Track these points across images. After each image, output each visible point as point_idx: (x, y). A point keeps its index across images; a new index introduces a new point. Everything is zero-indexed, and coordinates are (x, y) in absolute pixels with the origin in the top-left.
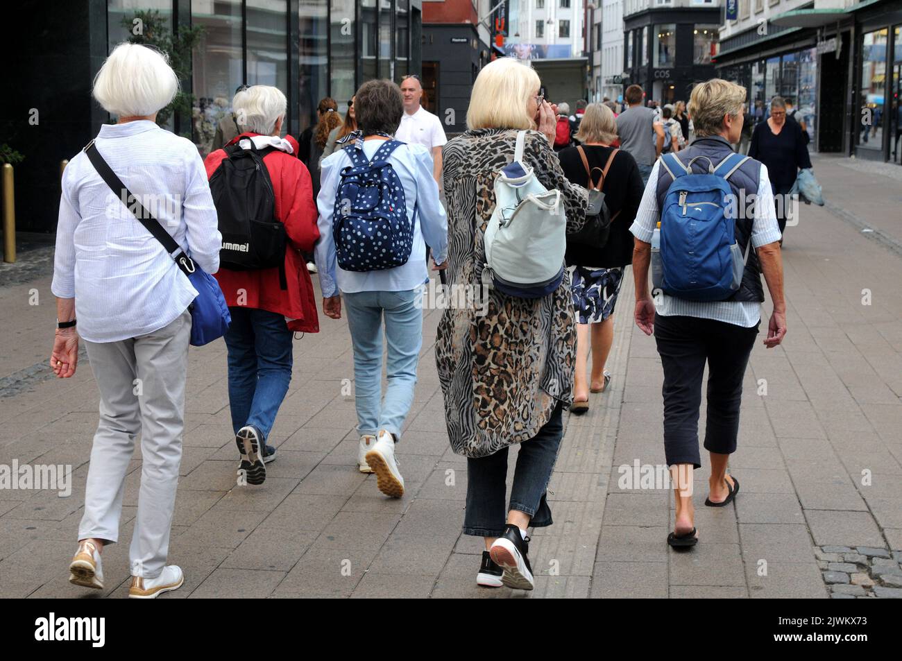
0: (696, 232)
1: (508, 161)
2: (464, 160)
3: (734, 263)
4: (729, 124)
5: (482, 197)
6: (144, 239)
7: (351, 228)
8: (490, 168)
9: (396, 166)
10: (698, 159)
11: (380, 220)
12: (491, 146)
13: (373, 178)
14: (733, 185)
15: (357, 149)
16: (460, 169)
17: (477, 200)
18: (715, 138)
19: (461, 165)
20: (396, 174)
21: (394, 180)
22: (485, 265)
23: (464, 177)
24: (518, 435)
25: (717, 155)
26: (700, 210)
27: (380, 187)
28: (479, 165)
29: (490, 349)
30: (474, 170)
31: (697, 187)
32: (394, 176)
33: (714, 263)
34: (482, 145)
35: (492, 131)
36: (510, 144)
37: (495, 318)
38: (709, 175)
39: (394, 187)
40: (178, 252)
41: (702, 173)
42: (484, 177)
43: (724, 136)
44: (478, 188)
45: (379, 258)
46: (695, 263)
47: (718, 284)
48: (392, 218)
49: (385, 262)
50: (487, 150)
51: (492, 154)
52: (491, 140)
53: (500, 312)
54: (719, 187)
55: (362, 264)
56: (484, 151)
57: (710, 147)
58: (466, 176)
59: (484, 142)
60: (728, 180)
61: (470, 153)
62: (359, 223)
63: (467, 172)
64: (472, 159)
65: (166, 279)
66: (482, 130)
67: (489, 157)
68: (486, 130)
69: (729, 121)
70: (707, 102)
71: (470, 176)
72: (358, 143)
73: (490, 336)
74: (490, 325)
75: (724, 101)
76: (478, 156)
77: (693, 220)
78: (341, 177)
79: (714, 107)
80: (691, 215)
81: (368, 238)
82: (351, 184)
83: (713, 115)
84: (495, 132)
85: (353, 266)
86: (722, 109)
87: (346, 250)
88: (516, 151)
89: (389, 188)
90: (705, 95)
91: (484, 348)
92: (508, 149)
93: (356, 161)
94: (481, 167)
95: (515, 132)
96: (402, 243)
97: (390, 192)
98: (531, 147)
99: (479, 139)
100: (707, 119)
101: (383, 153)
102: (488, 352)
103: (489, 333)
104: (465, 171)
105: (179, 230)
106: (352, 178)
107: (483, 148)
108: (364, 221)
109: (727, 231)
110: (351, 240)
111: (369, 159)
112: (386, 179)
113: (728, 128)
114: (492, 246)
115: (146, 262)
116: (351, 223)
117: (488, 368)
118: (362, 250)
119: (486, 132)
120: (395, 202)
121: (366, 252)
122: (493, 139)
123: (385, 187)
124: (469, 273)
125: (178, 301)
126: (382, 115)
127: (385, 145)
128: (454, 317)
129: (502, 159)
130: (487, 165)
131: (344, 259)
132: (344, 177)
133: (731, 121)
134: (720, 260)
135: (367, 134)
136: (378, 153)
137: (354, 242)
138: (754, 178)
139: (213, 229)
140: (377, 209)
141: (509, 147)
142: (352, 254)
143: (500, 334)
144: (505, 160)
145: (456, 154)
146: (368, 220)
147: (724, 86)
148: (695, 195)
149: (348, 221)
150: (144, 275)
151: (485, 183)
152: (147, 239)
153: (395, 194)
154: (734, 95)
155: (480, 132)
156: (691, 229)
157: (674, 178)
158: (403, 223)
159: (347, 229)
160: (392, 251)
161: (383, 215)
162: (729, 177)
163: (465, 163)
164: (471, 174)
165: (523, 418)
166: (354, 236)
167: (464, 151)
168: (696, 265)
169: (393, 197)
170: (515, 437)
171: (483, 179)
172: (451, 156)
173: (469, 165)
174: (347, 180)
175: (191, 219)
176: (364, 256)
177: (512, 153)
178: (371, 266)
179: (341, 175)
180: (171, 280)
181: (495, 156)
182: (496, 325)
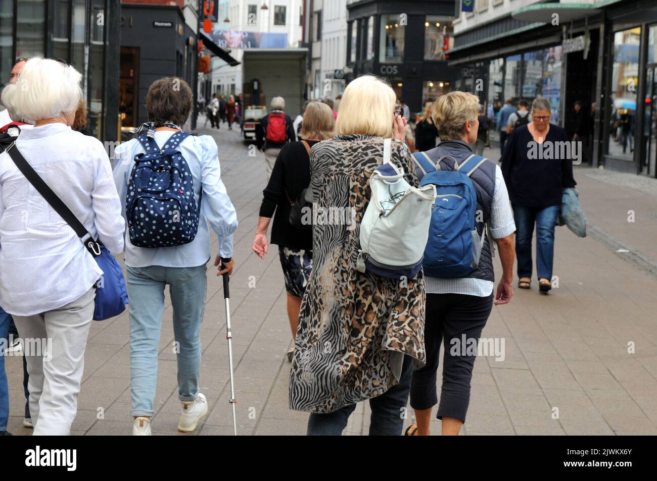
0: (444, 218)
1: (378, 163)
2: (337, 160)
3: (474, 245)
4: (469, 129)
5: (355, 192)
6: (58, 226)
7: (145, 207)
8: (362, 168)
9: (185, 154)
10: (445, 158)
11: (172, 200)
12: (362, 149)
13: (164, 164)
14: (474, 182)
15: (149, 138)
16: (333, 168)
17: (351, 195)
18: (459, 141)
19: (333, 164)
20: (185, 161)
21: (184, 166)
22: (359, 250)
23: (337, 174)
24: (376, 390)
25: (461, 155)
26: (447, 200)
27: (171, 172)
28: (352, 165)
29: (364, 325)
30: (347, 169)
31: (444, 182)
32: (184, 162)
33: (458, 245)
34: (354, 148)
35: (362, 137)
36: (379, 148)
37: (370, 298)
38: (454, 172)
39: (183, 172)
40: (86, 237)
41: (449, 170)
42: (357, 175)
43: (465, 140)
44: (352, 185)
45: (169, 234)
46: (443, 244)
47: (461, 263)
48: (182, 199)
49: (174, 239)
50: (359, 153)
51: (364, 156)
52: (362, 145)
53: (374, 292)
54: (463, 182)
55: (153, 240)
56: (356, 153)
57: (454, 149)
58: (339, 173)
59: (355, 146)
60: (470, 177)
61: (343, 154)
62: (152, 203)
63: (340, 170)
64: (344, 159)
65: (76, 260)
66: (352, 135)
67: (361, 159)
68: (356, 135)
69: (469, 127)
70: (451, 113)
71: (342, 174)
72: (150, 133)
73: (364, 314)
74: (365, 304)
75: (464, 111)
76: (351, 157)
77: (442, 209)
78: (134, 162)
79: (456, 117)
80: (439, 205)
81: (160, 216)
82: (145, 168)
83: (457, 124)
84: (365, 138)
85: (145, 242)
86: (463, 117)
87: (139, 227)
88: (384, 155)
89: (180, 173)
90: (449, 107)
91: (359, 323)
92: (377, 153)
93: (148, 148)
94: (354, 166)
95: (382, 139)
96: (190, 222)
97: (180, 177)
98: (397, 152)
99: (350, 143)
100: (452, 127)
101: (173, 143)
102: (362, 327)
103: (364, 311)
104: (338, 170)
105: (88, 218)
106: (146, 163)
107: (355, 150)
108: (156, 201)
109: (469, 219)
110: (144, 218)
111: (161, 147)
112: (177, 165)
113: (468, 132)
114: (371, 234)
115: (60, 245)
116: (145, 203)
117: (360, 340)
118: (154, 227)
119: (356, 138)
120: (184, 186)
121: (157, 229)
122: (364, 143)
123: (176, 172)
124: (338, 257)
125: (85, 279)
126: (172, 107)
127: (175, 136)
128: (321, 295)
129: (373, 160)
130: (359, 165)
131: (137, 235)
132: (138, 163)
133: (470, 126)
134: (463, 242)
135: (159, 126)
136: (168, 142)
137: (147, 219)
138: (491, 177)
139: (117, 215)
140: (168, 191)
141: (379, 151)
142: (145, 231)
143: (374, 311)
144: (375, 161)
145: (328, 154)
146: (161, 200)
147: (463, 98)
148: (442, 188)
149: (142, 201)
150: (58, 257)
151: (357, 181)
152: (61, 225)
153: (184, 178)
154: (471, 104)
155: (351, 137)
156: (439, 215)
157: (425, 173)
158: (191, 204)
159: (141, 208)
160: (181, 229)
161: (174, 196)
162: (471, 175)
163: (337, 163)
164: (344, 172)
165: (380, 376)
166: (148, 214)
167: (336, 152)
168: (443, 246)
169: (183, 181)
170: (373, 391)
171: (356, 177)
172: (323, 155)
173: (342, 165)
174: (141, 165)
175: (98, 207)
176: (156, 233)
177: (381, 156)
178: (161, 242)
179: (135, 160)
180: (80, 260)
181: (367, 158)
182: (371, 303)
